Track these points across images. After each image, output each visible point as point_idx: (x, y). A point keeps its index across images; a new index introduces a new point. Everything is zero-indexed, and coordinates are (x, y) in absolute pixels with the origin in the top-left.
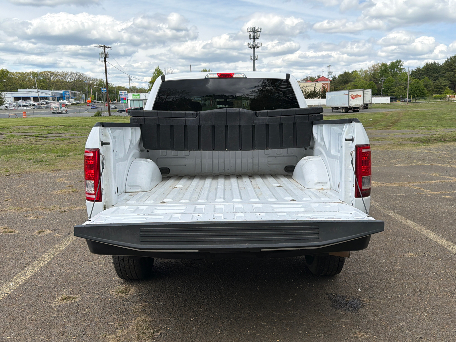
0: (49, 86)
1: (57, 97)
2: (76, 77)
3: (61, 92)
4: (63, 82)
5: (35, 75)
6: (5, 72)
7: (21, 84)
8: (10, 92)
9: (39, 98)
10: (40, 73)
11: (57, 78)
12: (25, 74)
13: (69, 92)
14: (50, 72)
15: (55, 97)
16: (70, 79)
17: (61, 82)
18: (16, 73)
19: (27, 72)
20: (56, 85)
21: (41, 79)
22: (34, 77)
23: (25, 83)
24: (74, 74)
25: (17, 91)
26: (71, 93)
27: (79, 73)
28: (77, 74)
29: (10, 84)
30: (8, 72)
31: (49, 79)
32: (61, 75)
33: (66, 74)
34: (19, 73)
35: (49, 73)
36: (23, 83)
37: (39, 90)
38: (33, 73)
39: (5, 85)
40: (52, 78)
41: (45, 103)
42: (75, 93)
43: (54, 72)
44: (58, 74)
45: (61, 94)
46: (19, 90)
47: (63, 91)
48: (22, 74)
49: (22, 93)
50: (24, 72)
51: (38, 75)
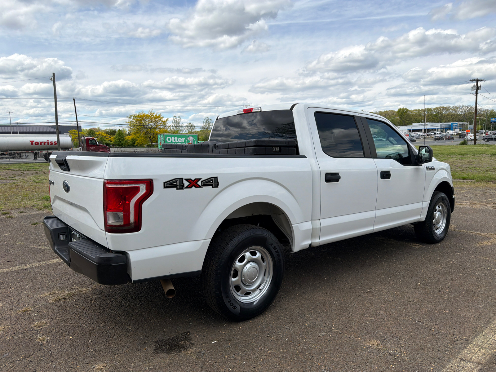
0: (440, 119)
1: (445, 129)
2: (467, 110)
3: (450, 124)
4: (454, 115)
5: (430, 111)
6: (405, 110)
7: (416, 119)
8: (406, 126)
9: (426, 130)
10: (434, 109)
11: (449, 112)
12: (421, 110)
13: (457, 123)
14: (443, 107)
15: (444, 129)
16: (461, 112)
17: (452, 115)
18: (413, 110)
19: (423, 109)
20: (447, 118)
21: (434, 113)
22: (428, 112)
23: (420, 118)
24: (465, 107)
25: (412, 125)
26: (459, 124)
27: (470, 106)
28: (467, 107)
29: (408, 120)
30: (407, 110)
31: (441, 113)
32: (452, 109)
33: (457, 108)
34: (416, 110)
35: (441, 109)
36: (418, 118)
37: (428, 123)
38: (428, 109)
39: (404, 121)
40: (444, 112)
41: (433, 134)
42: (463, 124)
43: (446, 107)
44: (450, 108)
45: (450, 125)
46: (413, 124)
47: (451, 123)
48: (419, 110)
49: (415, 126)
50: (420, 109)
51: (432, 110)
